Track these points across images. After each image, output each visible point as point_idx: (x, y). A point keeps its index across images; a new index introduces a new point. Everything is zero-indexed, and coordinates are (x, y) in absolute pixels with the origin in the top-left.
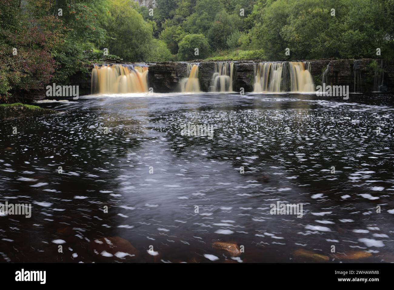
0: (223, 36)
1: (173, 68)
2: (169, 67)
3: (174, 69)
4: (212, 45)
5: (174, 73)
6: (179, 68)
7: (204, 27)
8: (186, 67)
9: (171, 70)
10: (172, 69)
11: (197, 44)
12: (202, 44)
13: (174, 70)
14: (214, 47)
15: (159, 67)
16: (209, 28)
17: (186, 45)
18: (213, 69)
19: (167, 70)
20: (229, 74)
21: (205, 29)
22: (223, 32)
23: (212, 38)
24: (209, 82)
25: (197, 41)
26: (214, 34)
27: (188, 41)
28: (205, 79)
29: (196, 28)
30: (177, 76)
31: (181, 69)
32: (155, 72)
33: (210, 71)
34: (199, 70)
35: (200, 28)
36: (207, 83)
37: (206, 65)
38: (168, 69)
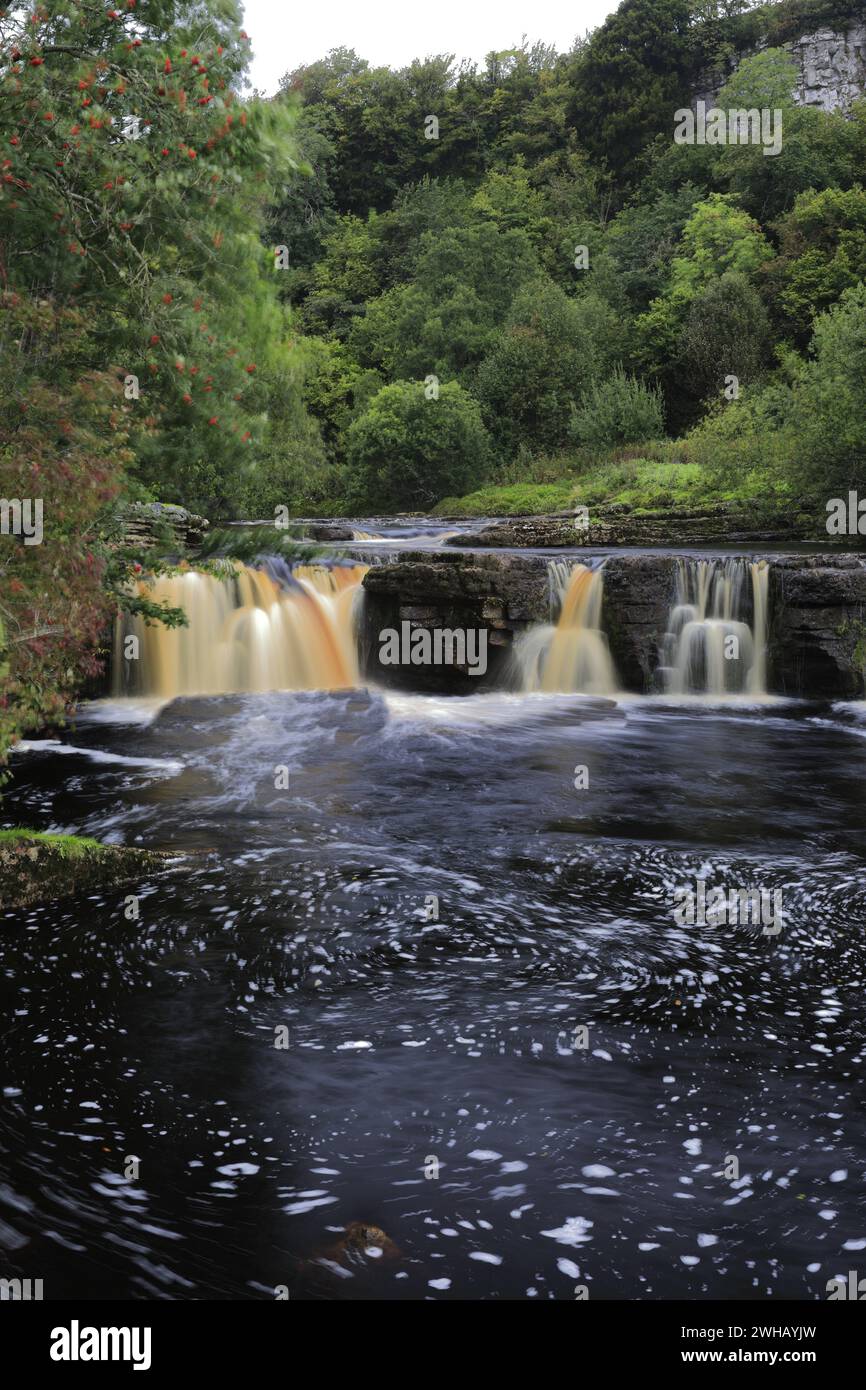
0: (544, 390)
1: (493, 584)
2: (473, 577)
3: (498, 587)
4: (496, 432)
5: (492, 607)
6: (515, 583)
7: (459, 349)
8: (546, 575)
9: (484, 592)
10: (488, 587)
11: (437, 427)
12: (459, 424)
13: (494, 592)
14: (505, 441)
15: (427, 575)
16: (480, 356)
17: (387, 431)
18: (669, 593)
19: (467, 592)
20: (745, 614)
21: (463, 360)
22: (544, 373)
23: (497, 403)
24: (654, 649)
25: (438, 414)
26: (506, 383)
27: (397, 414)
28: (638, 637)
29: (422, 356)
30: (506, 616)
31: (522, 585)
32: (403, 598)
33: (656, 600)
34: (607, 591)
35: (440, 354)
36: (648, 652)
37: (643, 570)
38: (472, 586)
